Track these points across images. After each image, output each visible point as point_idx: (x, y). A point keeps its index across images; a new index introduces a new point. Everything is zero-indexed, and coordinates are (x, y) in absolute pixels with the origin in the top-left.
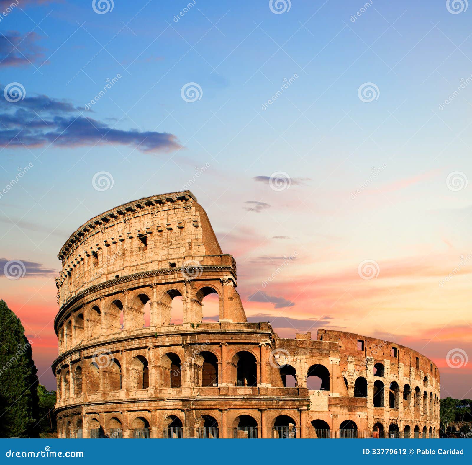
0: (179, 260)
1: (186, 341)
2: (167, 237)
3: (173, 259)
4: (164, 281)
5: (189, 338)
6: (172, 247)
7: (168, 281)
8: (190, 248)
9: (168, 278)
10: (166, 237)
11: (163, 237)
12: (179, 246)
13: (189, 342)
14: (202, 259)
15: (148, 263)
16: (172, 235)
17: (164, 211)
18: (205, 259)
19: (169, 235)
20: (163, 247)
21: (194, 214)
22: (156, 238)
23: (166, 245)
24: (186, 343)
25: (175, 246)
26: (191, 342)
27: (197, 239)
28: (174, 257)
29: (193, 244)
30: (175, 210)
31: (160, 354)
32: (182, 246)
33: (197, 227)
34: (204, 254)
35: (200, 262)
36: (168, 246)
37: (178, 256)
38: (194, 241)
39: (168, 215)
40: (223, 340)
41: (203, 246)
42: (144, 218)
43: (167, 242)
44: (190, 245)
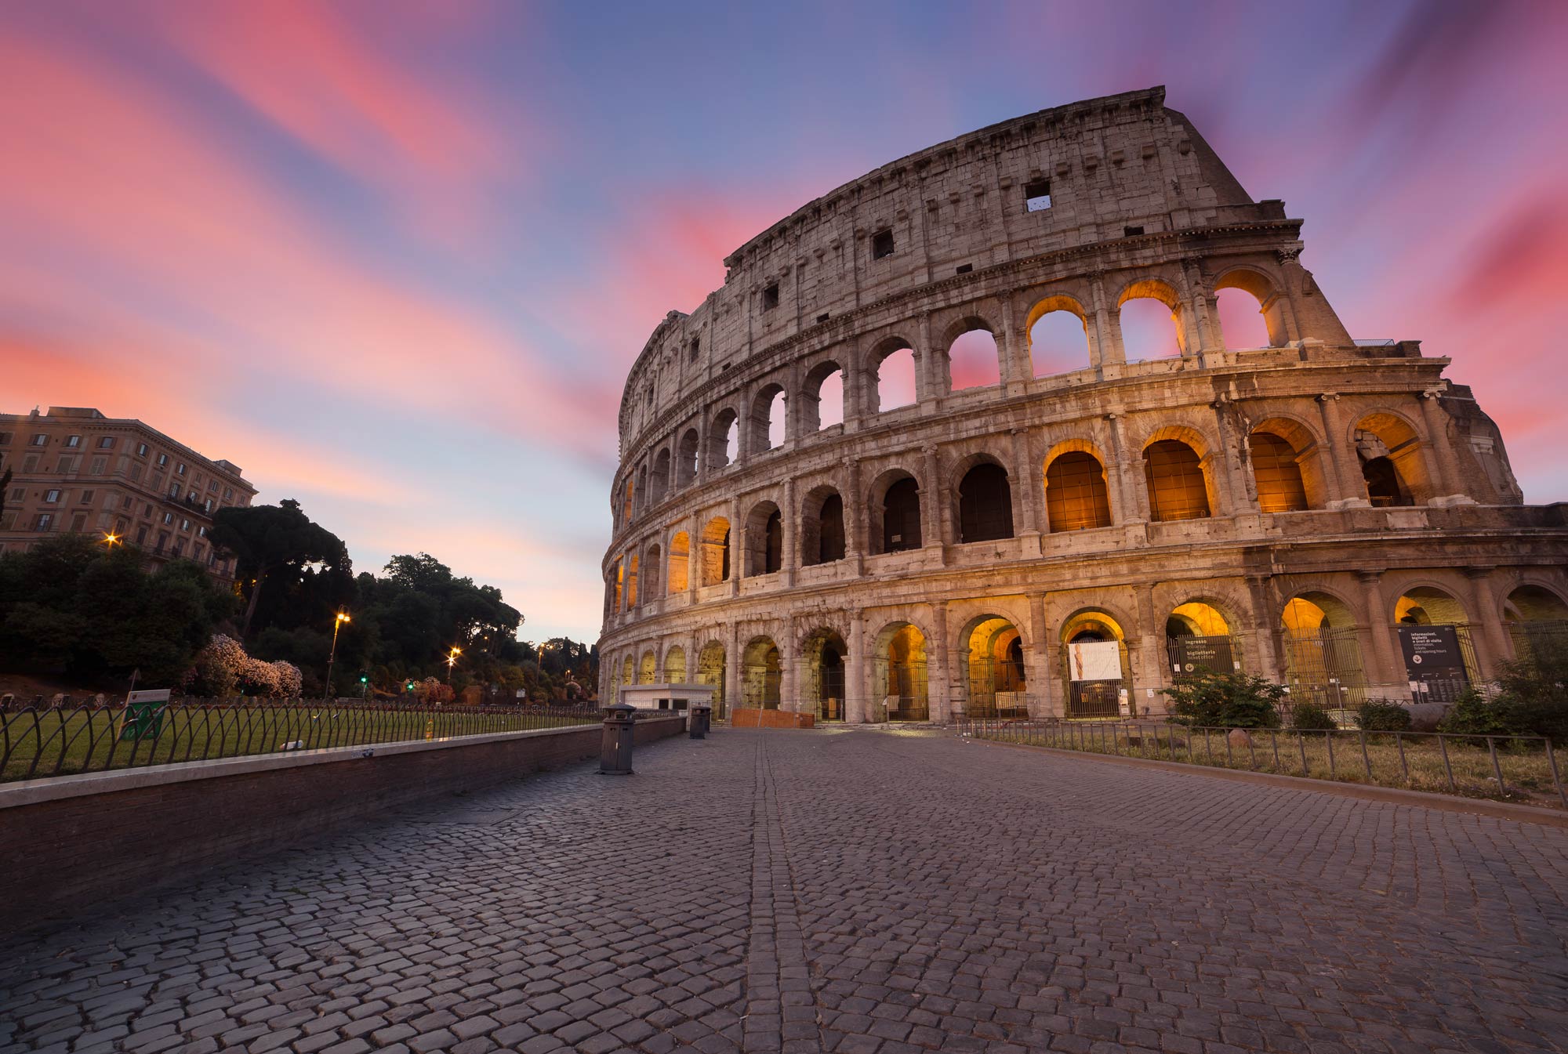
0: (1151, 219)
1: (1228, 393)
2: (1110, 177)
3: (1137, 218)
4: (1125, 264)
5: (1232, 386)
6: (1127, 195)
7: (1140, 262)
8: (1178, 194)
9: (1138, 256)
10: (1105, 177)
11: (1098, 177)
12: (1146, 192)
13: (1234, 396)
14: (1213, 213)
15: (1064, 231)
16: (1122, 174)
17: (1093, 130)
18: (1221, 214)
19: (1113, 173)
20: (1101, 197)
21: (1170, 130)
22: (1082, 181)
23: (1111, 192)
24: (1227, 398)
25: (1135, 194)
26: (1243, 396)
27: (1191, 176)
28: (1137, 213)
29: (1184, 186)
30: (1122, 127)
31: (1142, 432)
32: (1153, 193)
33: (1185, 153)
34: (1215, 203)
35: (1208, 219)
36: (1115, 195)
37: (1146, 212)
38: (1182, 180)
39: (1103, 138)
40: (1327, 388)
41: (1211, 189)
42: (1039, 148)
43: (1113, 187)
44: (1176, 188)
